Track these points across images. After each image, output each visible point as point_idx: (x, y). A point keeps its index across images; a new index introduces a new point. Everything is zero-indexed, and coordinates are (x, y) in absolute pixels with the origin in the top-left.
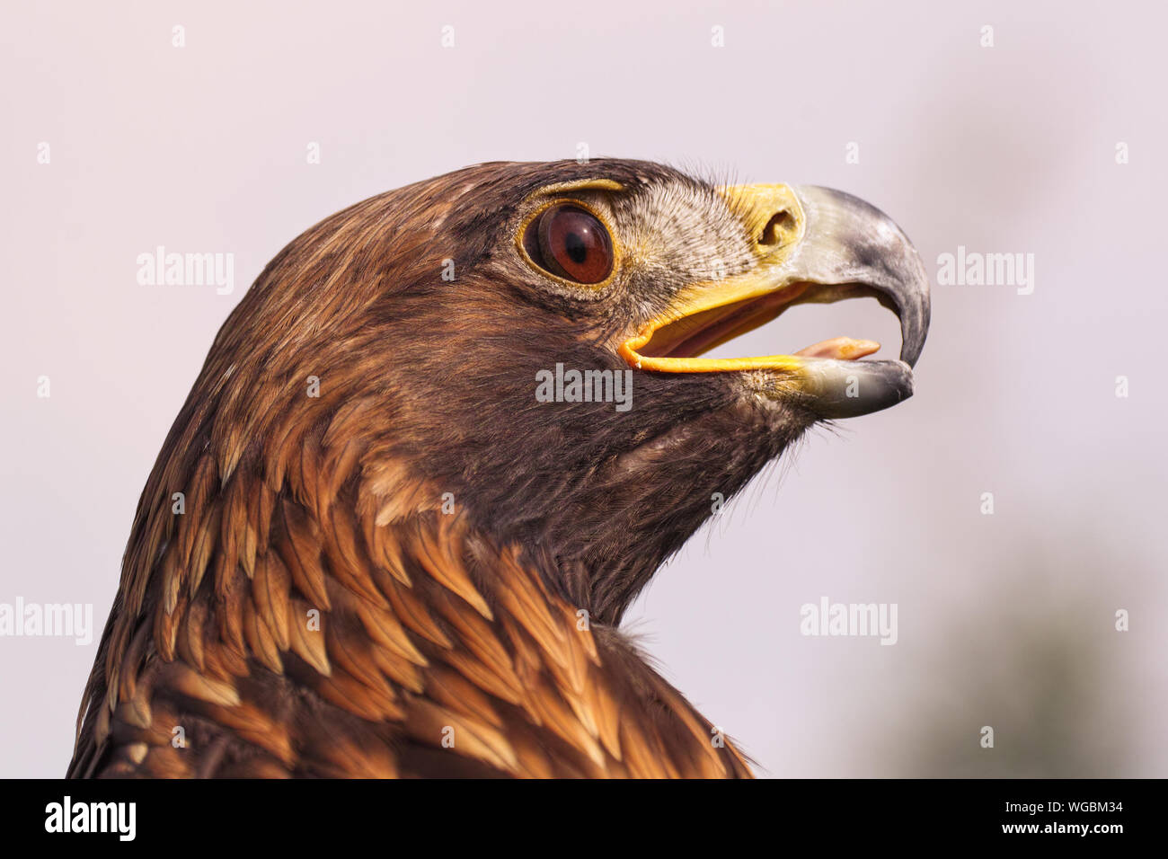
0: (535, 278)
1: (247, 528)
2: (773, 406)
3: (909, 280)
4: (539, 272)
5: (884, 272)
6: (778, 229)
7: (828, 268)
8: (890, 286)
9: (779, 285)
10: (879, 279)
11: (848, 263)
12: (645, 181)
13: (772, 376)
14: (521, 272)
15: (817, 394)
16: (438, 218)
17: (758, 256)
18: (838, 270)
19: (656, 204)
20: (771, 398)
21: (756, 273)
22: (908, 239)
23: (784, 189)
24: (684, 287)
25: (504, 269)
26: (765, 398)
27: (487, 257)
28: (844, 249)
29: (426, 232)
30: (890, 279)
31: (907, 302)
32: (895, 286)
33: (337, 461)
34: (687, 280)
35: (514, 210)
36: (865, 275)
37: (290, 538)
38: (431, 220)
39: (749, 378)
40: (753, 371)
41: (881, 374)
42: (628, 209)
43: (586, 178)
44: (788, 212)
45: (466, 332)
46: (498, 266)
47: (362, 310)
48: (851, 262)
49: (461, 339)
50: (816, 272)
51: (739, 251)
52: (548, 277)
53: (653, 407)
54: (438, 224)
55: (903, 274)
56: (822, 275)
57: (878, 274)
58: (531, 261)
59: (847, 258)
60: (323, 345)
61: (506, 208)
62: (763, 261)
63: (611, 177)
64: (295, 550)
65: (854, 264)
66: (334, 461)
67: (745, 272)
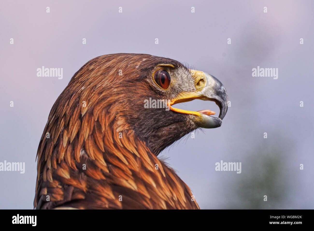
0: (155, 85)
1: (87, 128)
2: (193, 123)
3: (225, 101)
4: (156, 84)
5: (221, 98)
6: (201, 83)
7: (210, 94)
8: (222, 101)
9: (200, 96)
10: (220, 99)
11: (214, 94)
12: (178, 66)
13: (194, 116)
14: (152, 83)
15: (202, 122)
16: (137, 65)
17: (196, 88)
18: (212, 95)
19: (179, 72)
20: (193, 121)
21: (195, 92)
22: (226, 91)
23: (203, 73)
24: (181, 93)
25: (149, 81)
26: (192, 121)
27: (146, 77)
28: (214, 91)
29: (134, 68)
30: (222, 99)
31: (224, 106)
32: (223, 101)
33: (111, 116)
34: (182, 91)
35: (154, 68)
36: (217, 97)
37: (96, 133)
38: (136, 66)
39: (190, 116)
40: (191, 114)
41: (216, 121)
42: (173, 72)
43: (169, 64)
44: (204, 79)
45: (141, 94)
46: (148, 80)
47: (119, 83)
48: (215, 94)
49: (139, 95)
50: (207, 94)
51: (193, 87)
52: (157, 86)
53: (171, 119)
54: (137, 67)
55: (225, 99)
56: (208, 96)
57: (220, 98)
58: (155, 81)
59: (214, 93)
60: (109, 89)
61: (152, 67)
62: (197, 90)
63: (173, 64)
64: (97, 136)
65: (215, 95)
66: (110, 116)
67: (193, 91)
